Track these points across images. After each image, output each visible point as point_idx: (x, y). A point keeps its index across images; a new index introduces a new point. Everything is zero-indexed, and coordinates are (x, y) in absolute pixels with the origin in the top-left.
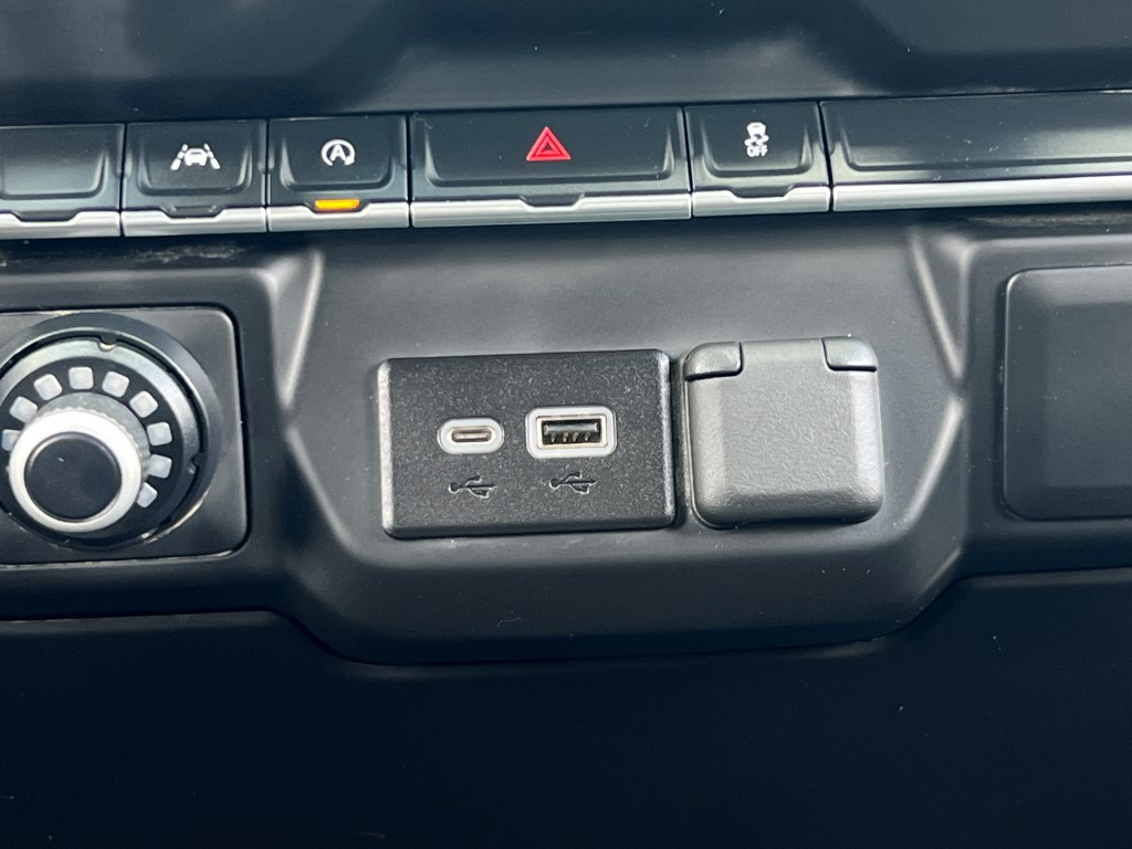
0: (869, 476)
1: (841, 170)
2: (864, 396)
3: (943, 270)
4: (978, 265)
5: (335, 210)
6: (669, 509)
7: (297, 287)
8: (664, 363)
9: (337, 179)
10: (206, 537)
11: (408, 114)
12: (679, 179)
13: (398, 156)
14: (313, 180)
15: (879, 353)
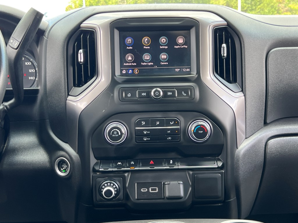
0: (182, 194)
1: (179, 165)
2: (182, 187)
3: (189, 174)
4: (192, 174)
5: (132, 168)
6: (163, 197)
7: (128, 176)
8: (163, 183)
9: (132, 165)
10: (119, 200)
11: (139, 159)
12: (164, 166)
13: (138, 163)
14: (130, 166)
15: (183, 182)
